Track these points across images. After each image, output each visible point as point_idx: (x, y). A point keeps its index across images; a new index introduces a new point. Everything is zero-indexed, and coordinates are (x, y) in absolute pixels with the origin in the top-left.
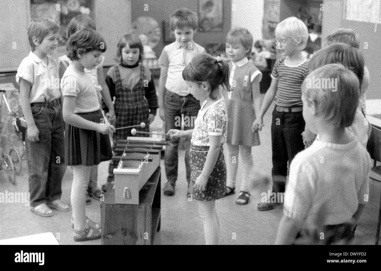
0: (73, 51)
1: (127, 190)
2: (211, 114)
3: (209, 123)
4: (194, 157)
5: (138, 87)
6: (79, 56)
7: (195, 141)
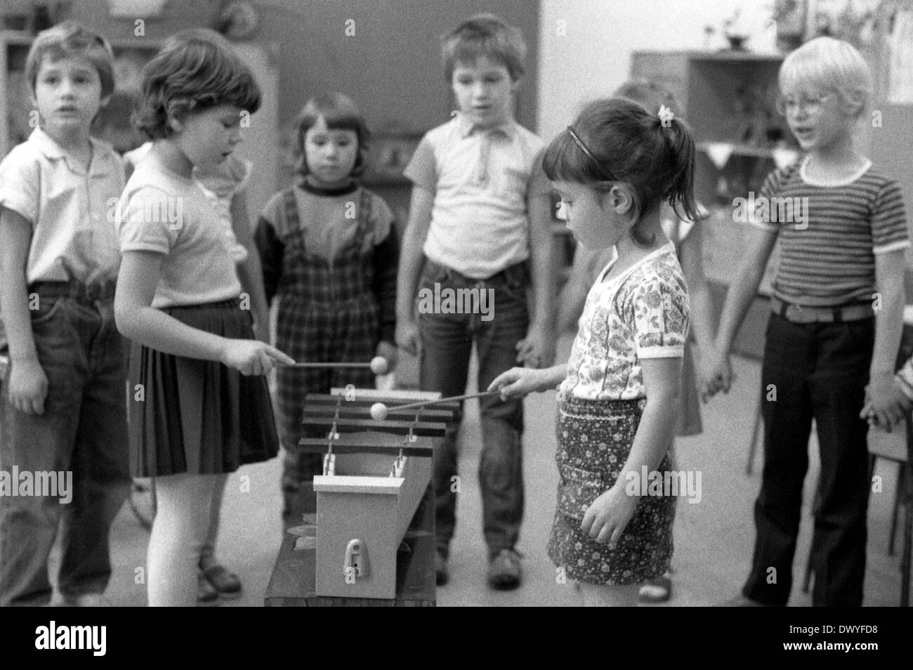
0: (155, 107)
1: (356, 547)
2: (646, 286)
3: (640, 317)
4: (576, 436)
5: (350, 253)
6: (174, 123)
7: (580, 383)
